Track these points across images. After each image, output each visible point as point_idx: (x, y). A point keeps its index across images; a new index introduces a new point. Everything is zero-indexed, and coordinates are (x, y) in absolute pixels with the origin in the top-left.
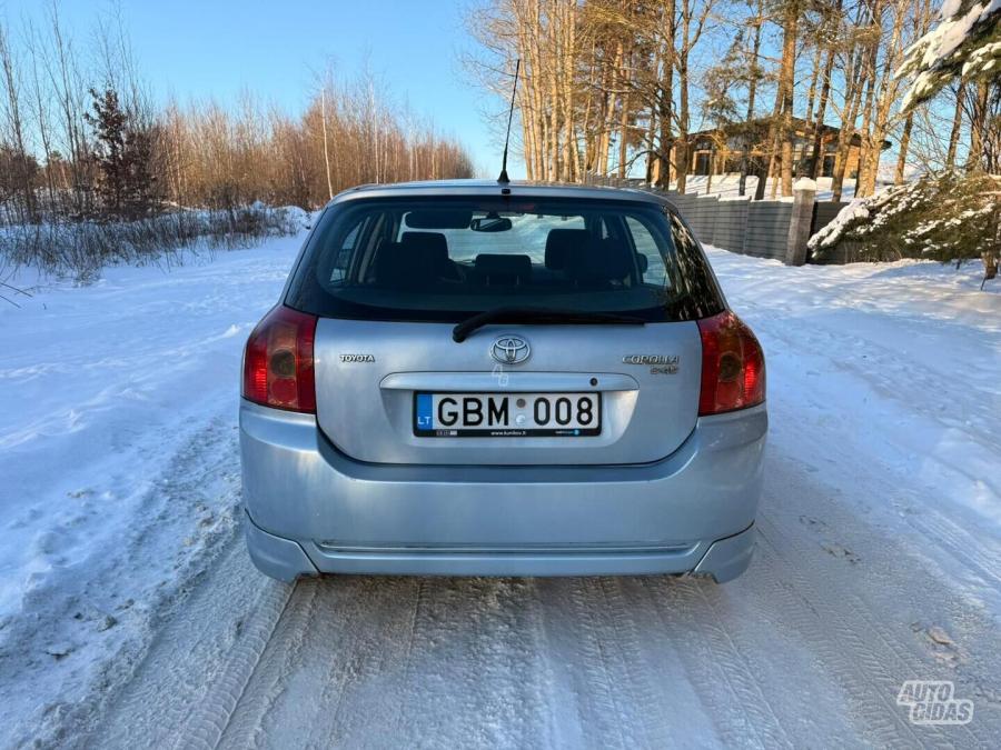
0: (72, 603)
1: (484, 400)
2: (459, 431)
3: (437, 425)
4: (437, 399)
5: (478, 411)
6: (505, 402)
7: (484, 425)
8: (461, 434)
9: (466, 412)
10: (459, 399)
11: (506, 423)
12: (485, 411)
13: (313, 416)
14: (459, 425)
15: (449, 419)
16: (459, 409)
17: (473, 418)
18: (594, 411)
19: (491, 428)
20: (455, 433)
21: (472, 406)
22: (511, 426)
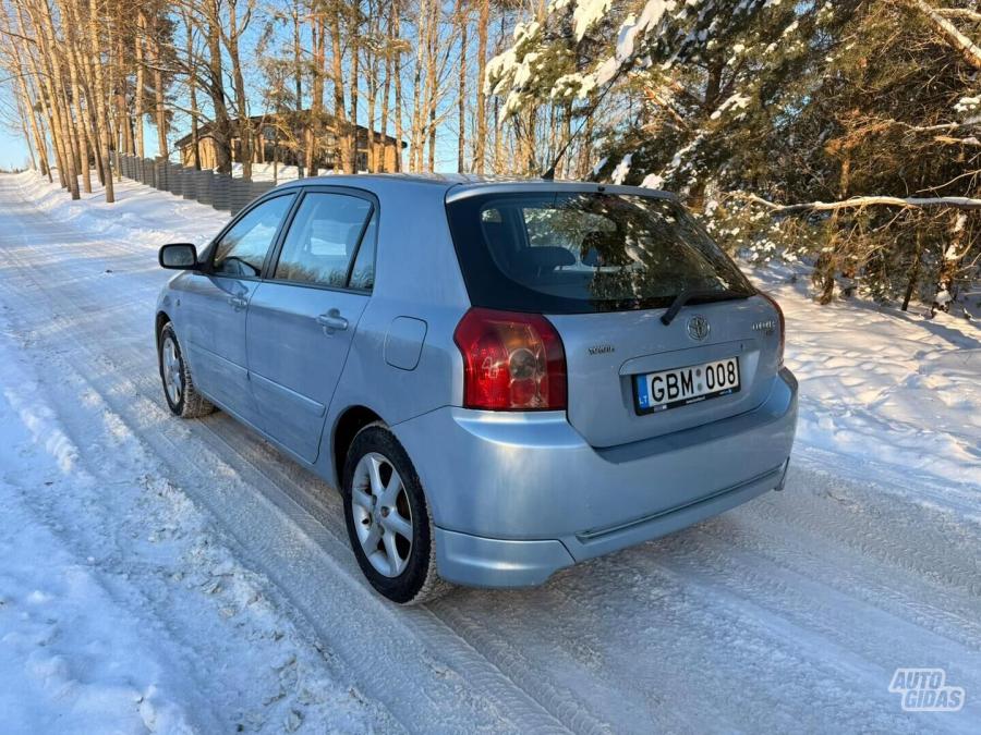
1: (678, 374)
2: (668, 404)
3: (652, 403)
4: (650, 379)
5: (675, 385)
6: (690, 374)
7: (680, 397)
9: (669, 386)
10: (663, 376)
11: (693, 391)
12: (680, 384)
13: (564, 412)
14: (666, 400)
15: (658, 395)
16: (663, 385)
17: (673, 391)
18: (736, 372)
19: (685, 397)
20: (665, 407)
21: (672, 381)
22: (696, 393)
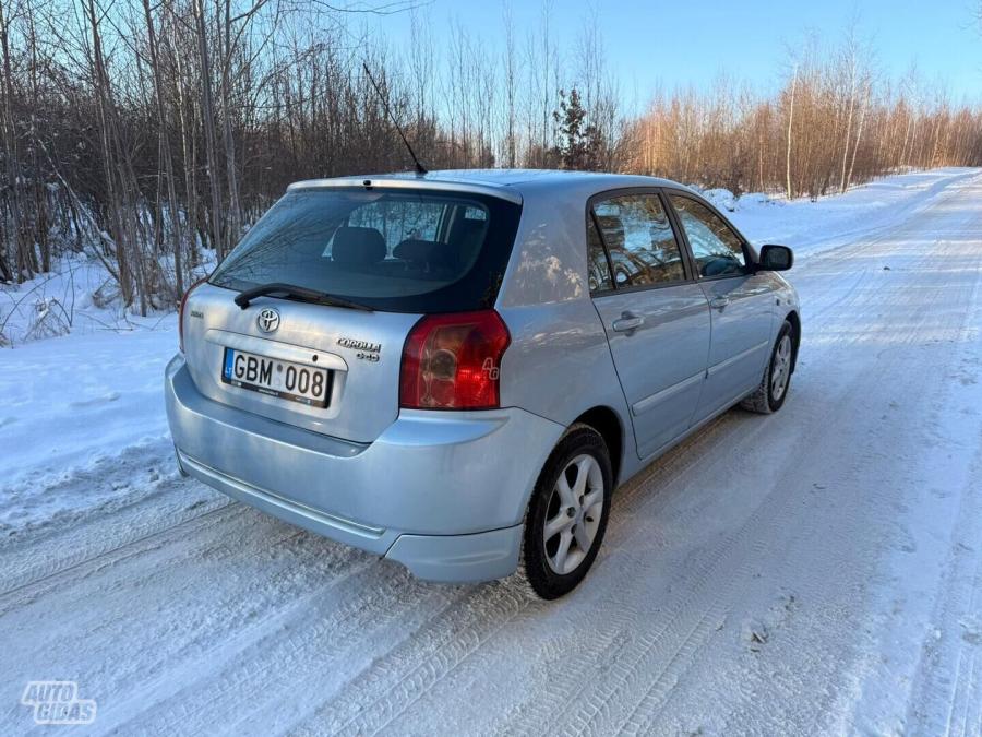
0: (155, 462)
1: (259, 360)
2: (243, 383)
3: (233, 375)
4: (236, 355)
5: (255, 370)
6: (271, 364)
7: (256, 383)
8: (244, 386)
9: (249, 369)
10: (247, 357)
11: (269, 384)
12: (259, 370)
14: (244, 379)
15: (240, 372)
16: (245, 365)
17: (252, 374)
18: (324, 385)
19: (259, 385)
20: (241, 384)
22: (272, 386)
